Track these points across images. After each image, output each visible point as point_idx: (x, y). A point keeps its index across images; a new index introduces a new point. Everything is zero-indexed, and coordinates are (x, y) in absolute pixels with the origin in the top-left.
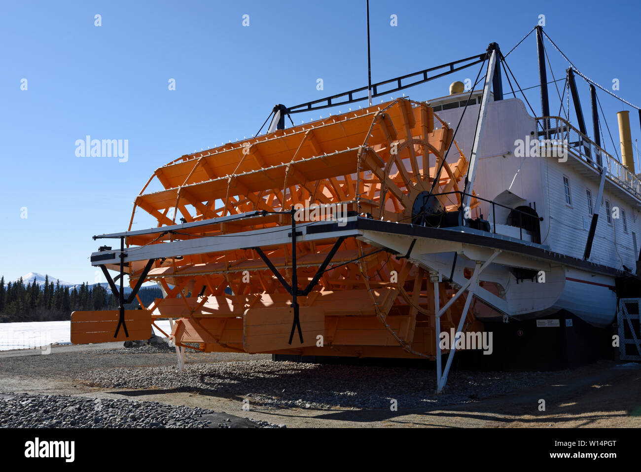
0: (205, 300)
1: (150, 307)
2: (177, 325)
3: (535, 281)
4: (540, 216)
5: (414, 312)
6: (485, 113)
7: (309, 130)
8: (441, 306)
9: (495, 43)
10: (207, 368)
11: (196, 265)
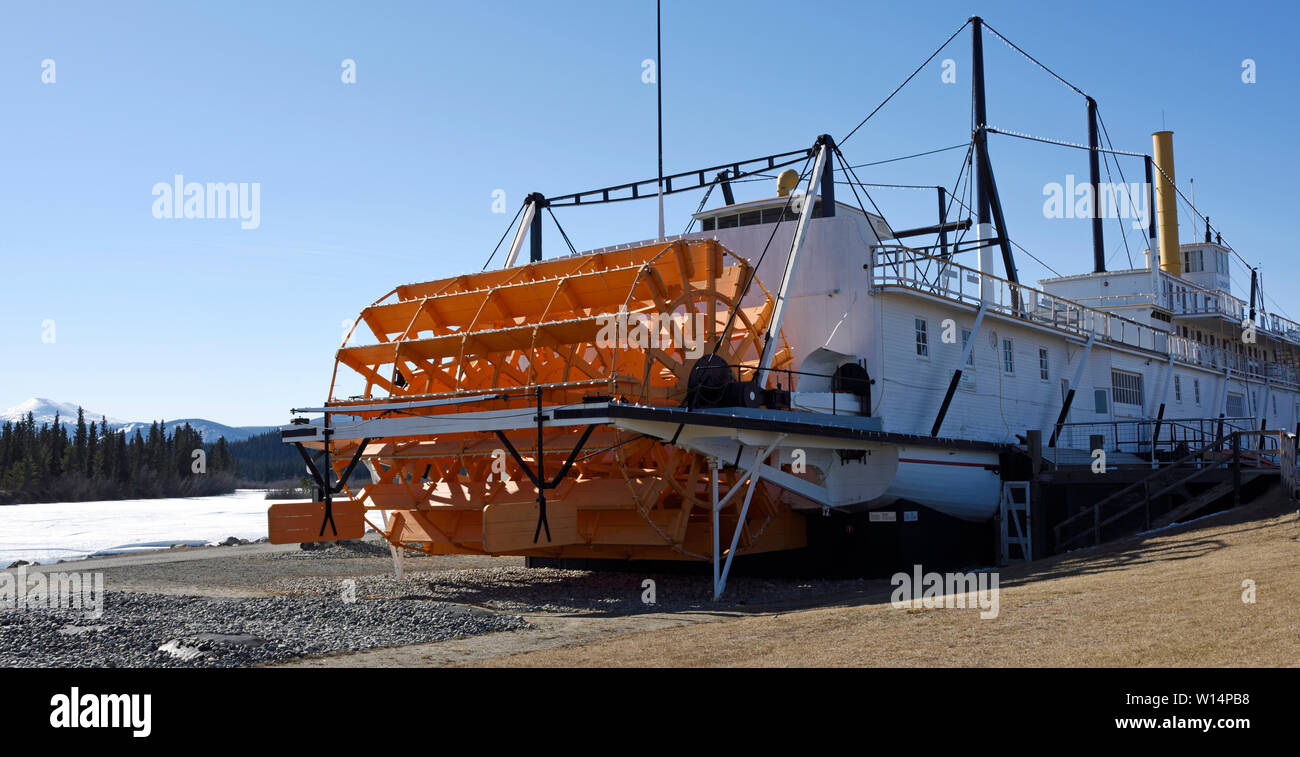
0: (433, 487)
1: (360, 496)
2: (394, 519)
3: (863, 462)
4: (871, 378)
5: (687, 505)
6: (802, 240)
7: (563, 278)
8: (721, 496)
9: (825, 136)
10: (433, 576)
11: (422, 443)
